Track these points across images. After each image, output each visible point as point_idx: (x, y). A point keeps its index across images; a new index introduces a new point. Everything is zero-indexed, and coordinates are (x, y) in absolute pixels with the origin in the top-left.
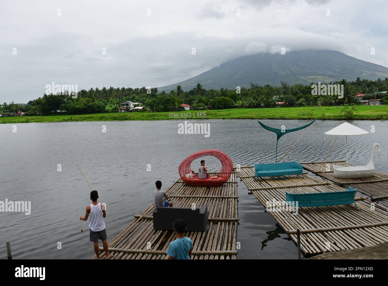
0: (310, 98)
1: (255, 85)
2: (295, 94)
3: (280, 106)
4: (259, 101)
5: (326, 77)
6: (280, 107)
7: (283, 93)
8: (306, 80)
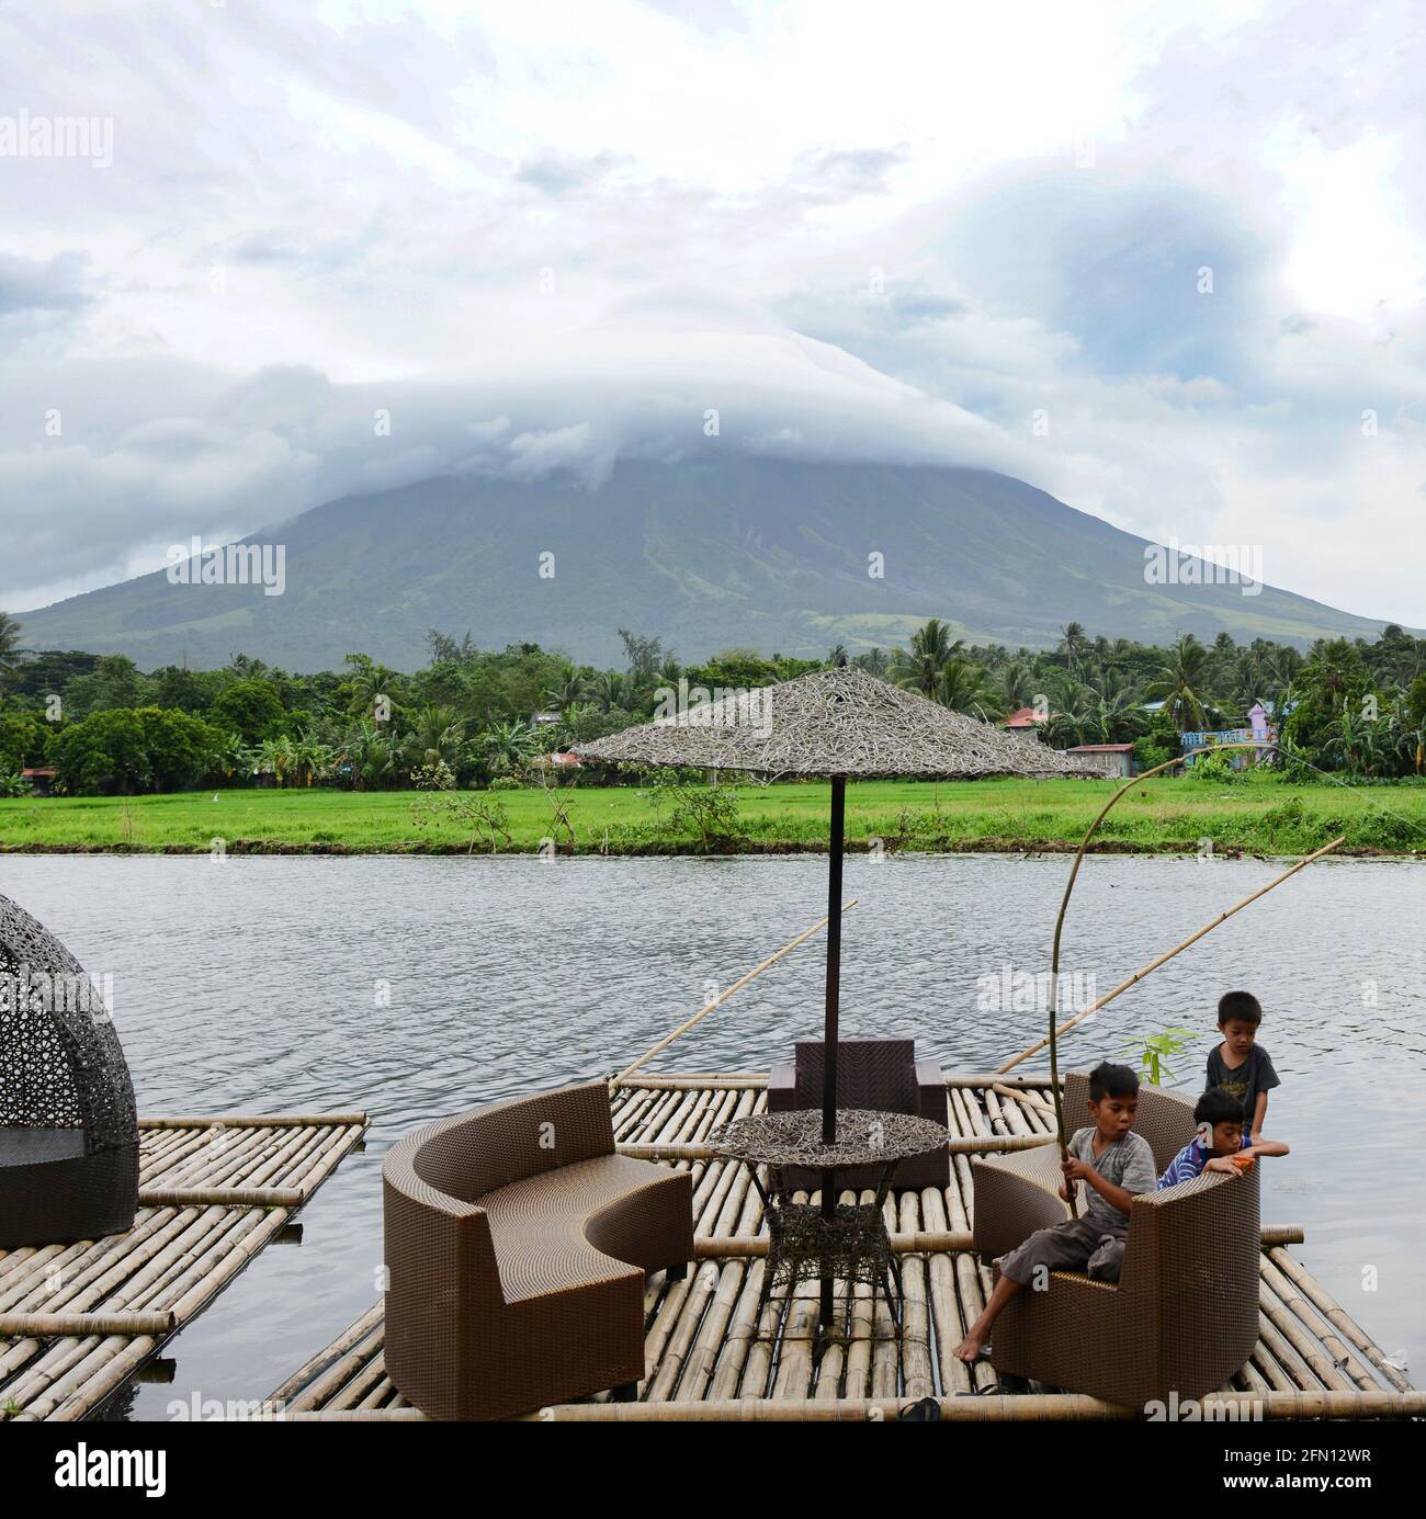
1: (459, 646)
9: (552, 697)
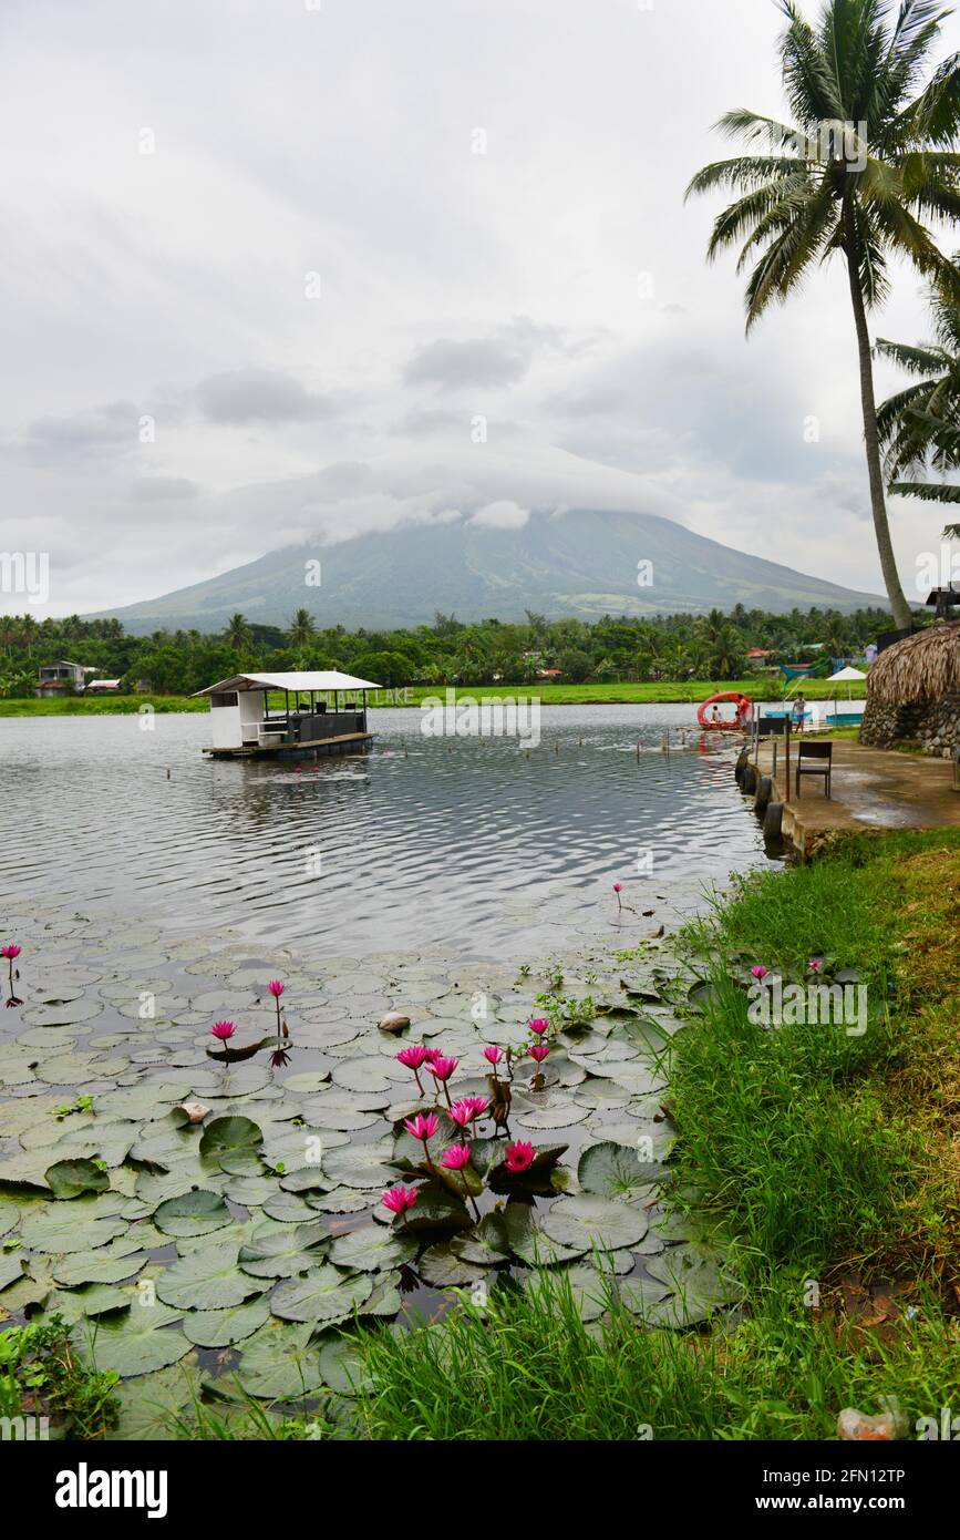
0: (629, 659)
1: (449, 619)
2: (584, 648)
3: (549, 681)
4: (488, 667)
7: (547, 644)
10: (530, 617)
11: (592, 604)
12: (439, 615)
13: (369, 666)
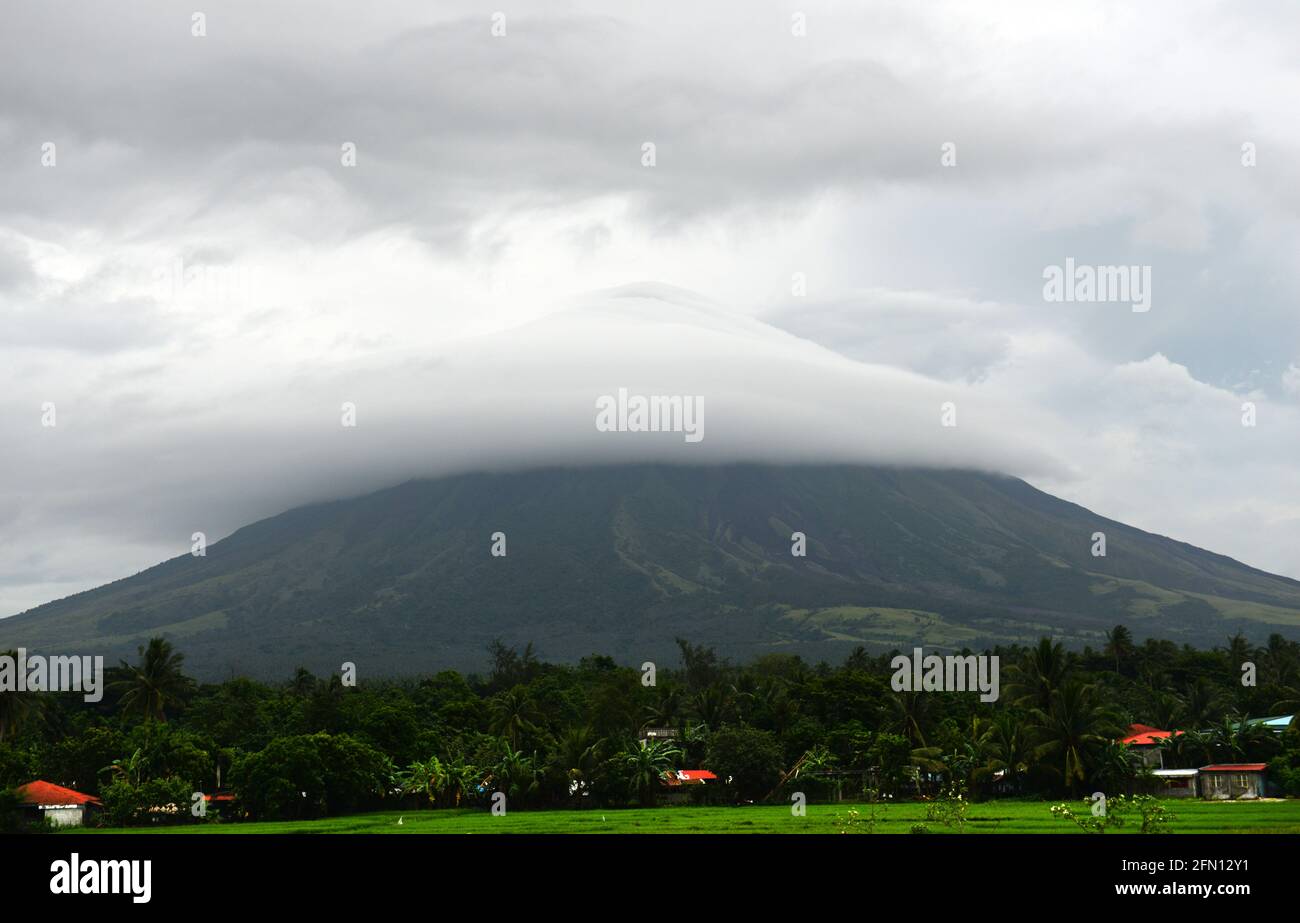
0: (864, 748)
1: (520, 657)
2: (773, 721)
3: (685, 797)
4: (555, 765)
5: (931, 615)
6: (689, 804)
7: (699, 710)
8: (817, 632)
9: (651, 713)
10: (687, 653)
11: (852, 627)
12: (501, 650)
13: (276, 766)
